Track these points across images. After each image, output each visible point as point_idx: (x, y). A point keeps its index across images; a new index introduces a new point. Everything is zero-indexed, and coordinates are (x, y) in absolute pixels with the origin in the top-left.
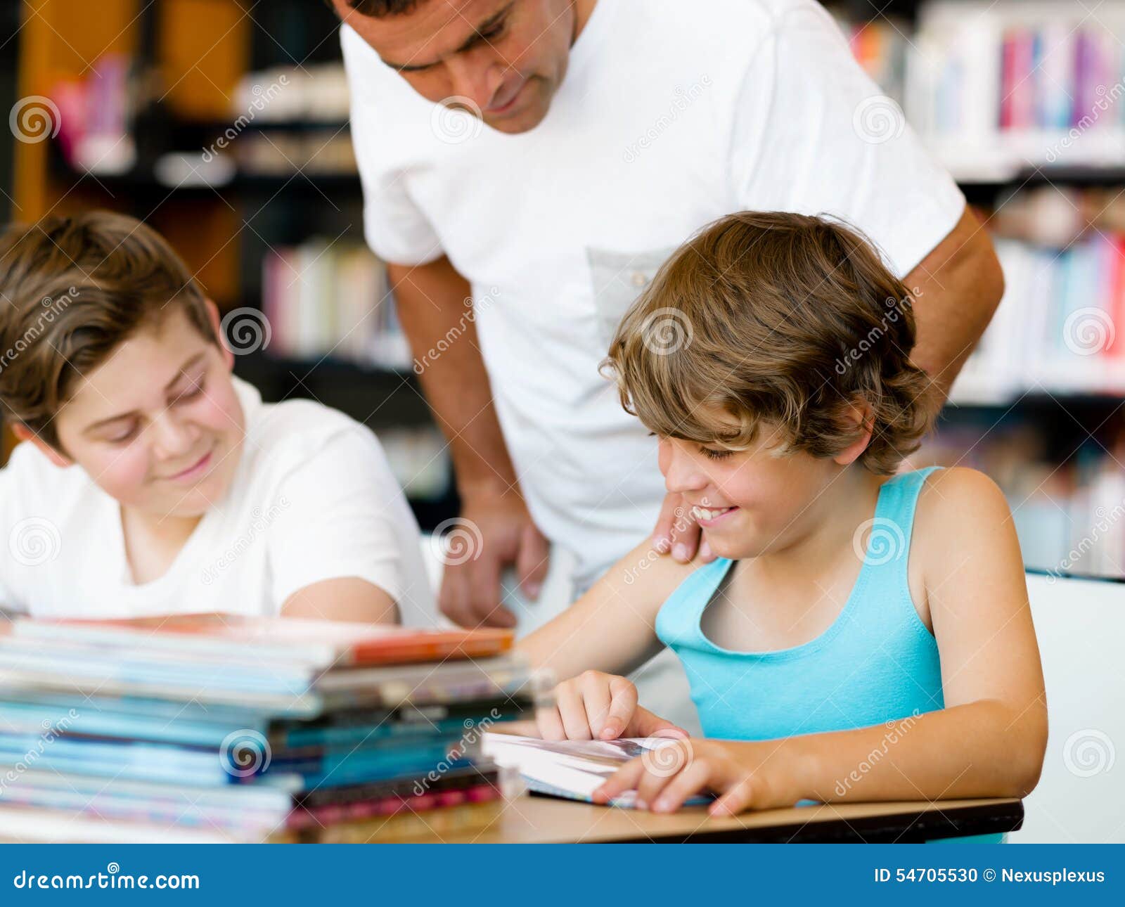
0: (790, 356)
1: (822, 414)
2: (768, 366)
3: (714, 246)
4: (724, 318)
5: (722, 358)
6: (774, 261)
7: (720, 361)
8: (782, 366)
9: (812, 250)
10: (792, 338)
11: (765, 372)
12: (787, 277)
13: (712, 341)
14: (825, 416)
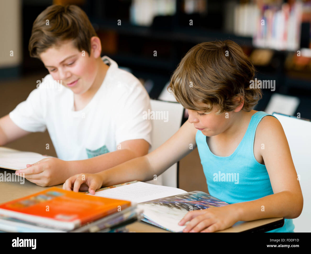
0: (218, 88)
1: (229, 101)
2: (212, 92)
3: (195, 56)
4: (199, 78)
5: (200, 90)
6: (212, 60)
7: (199, 91)
8: (216, 91)
9: (222, 56)
10: (218, 83)
11: (212, 93)
12: (215, 65)
13: (197, 85)
14: (230, 101)
